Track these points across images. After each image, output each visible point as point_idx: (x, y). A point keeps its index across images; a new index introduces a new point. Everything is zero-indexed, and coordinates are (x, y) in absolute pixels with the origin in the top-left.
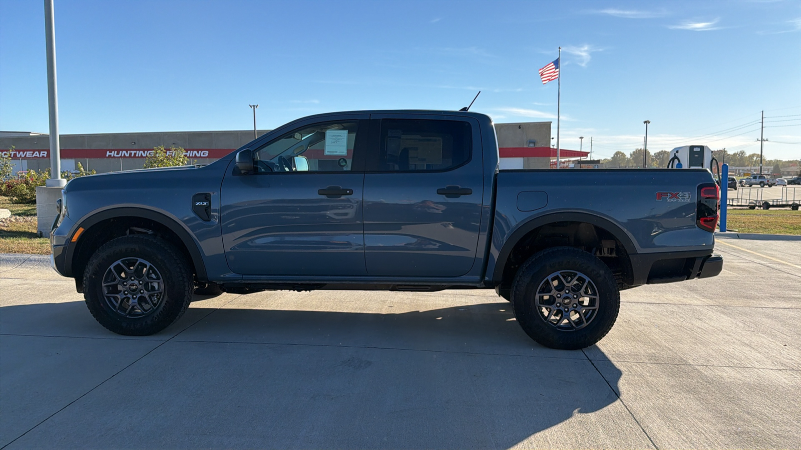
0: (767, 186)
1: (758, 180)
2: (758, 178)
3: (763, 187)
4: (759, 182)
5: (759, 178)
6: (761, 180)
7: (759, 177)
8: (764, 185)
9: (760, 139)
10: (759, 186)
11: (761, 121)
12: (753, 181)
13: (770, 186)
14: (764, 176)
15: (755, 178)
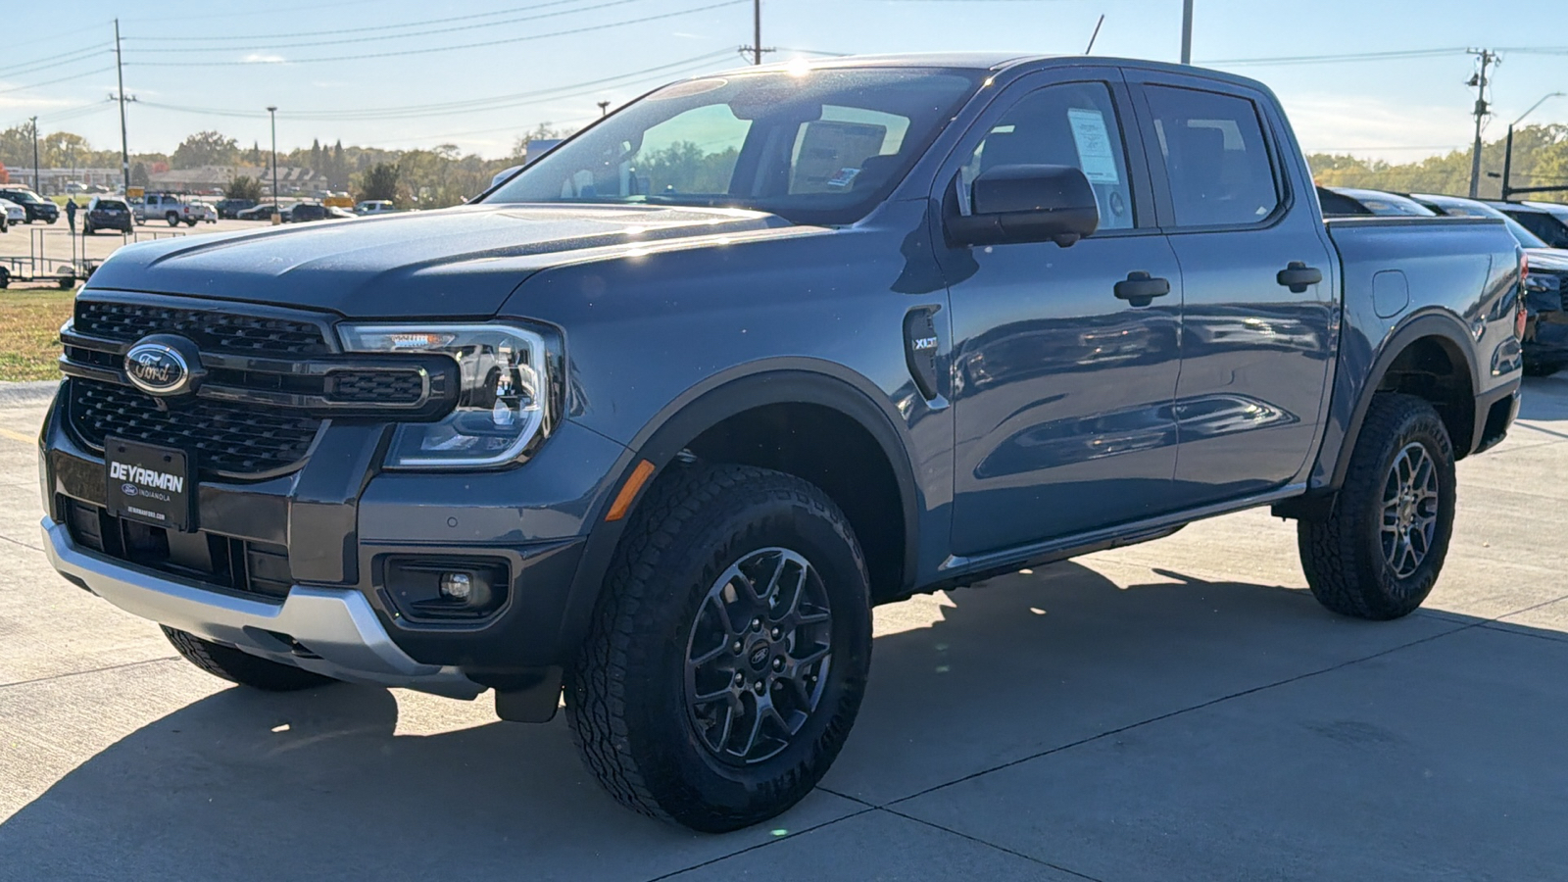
0: (185, 225)
1: (161, 208)
2: (160, 201)
3: (174, 225)
4: (164, 213)
5: (163, 203)
6: (167, 208)
7: (164, 199)
8: (178, 220)
9: (118, 96)
10: (165, 223)
11: (116, 48)
12: (149, 209)
13: (191, 223)
14: (174, 196)
15: (152, 201)
